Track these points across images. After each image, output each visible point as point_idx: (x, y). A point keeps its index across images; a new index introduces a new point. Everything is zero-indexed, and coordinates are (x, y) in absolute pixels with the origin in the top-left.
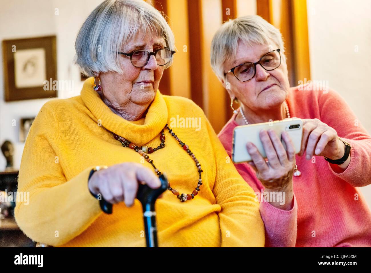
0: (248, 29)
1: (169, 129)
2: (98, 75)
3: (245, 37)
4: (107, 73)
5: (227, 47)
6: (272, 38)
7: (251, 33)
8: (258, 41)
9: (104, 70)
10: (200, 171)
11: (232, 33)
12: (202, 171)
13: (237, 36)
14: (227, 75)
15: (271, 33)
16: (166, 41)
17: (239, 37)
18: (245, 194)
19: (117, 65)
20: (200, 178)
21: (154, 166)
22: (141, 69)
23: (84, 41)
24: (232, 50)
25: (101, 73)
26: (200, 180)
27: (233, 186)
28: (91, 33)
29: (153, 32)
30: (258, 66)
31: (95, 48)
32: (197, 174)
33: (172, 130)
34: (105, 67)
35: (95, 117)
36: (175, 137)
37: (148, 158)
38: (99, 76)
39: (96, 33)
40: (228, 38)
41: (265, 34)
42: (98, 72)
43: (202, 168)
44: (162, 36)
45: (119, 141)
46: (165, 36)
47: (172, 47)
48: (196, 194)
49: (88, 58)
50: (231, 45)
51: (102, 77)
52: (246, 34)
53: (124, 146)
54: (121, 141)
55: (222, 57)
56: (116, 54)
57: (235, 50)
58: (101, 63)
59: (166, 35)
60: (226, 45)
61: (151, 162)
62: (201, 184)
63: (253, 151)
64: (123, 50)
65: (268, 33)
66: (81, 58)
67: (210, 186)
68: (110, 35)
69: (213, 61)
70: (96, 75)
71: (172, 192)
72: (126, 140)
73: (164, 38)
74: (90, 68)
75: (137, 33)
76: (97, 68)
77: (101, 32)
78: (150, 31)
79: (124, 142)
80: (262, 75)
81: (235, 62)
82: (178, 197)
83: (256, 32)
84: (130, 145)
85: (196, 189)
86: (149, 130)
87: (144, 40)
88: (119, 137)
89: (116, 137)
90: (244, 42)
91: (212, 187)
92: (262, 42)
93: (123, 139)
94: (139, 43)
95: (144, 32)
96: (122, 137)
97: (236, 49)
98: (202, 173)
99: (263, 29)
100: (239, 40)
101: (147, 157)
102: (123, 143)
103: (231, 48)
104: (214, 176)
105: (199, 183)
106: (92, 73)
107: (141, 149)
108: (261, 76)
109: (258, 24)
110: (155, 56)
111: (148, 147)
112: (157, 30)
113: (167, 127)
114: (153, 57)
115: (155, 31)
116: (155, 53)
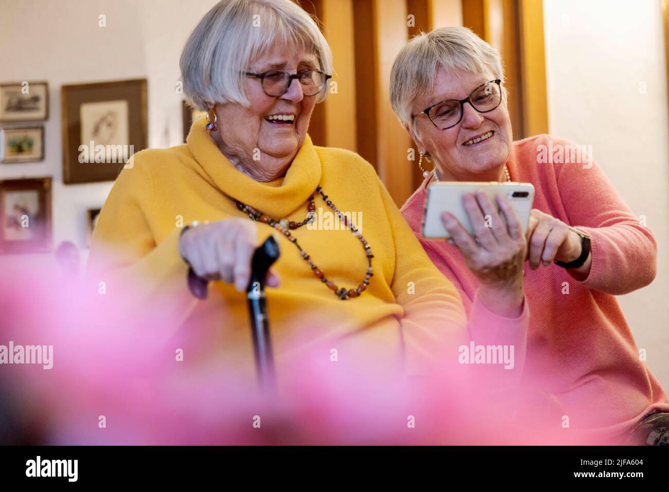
0: (453, 49)
1: (323, 195)
2: (212, 107)
3: (447, 61)
4: (225, 105)
5: (419, 76)
6: (488, 63)
7: (456, 55)
8: (468, 68)
9: (222, 100)
10: (370, 257)
11: (428, 54)
12: (372, 256)
13: (435, 59)
14: (416, 118)
15: (487, 55)
16: (320, 60)
17: (438, 61)
18: (441, 291)
19: (241, 92)
20: (370, 265)
21: (299, 247)
22: (278, 98)
23: (192, 56)
24: (427, 81)
25: (217, 105)
26: (370, 269)
27: (422, 280)
28: (204, 44)
29: (298, 45)
30: (467, 105)
31: (208, 66)
32: (366, 261)
33: (327, 197)
34: (223, 96)
35: (208, 175)
36: (332, 207)
37: (289, 235)
38: (214, 109)
39: (210, 44)
40: (421, 61)
41: (479, 57)
42: (213, 102)
43: (373, 251)
44: (312, 52)
45: (245, 212)
46: (318, 52)
47: (329, 70)
48: (364, 289)
49: (198, 80)
50: (427, 73)
51: (218, 110)
52: (449, 56)
53: (253, 220)
54: (248, 212)
55: (411, 91)
56: (240, 75)
57: (432, 82)
58: (216, 89)
59: (320, 51)
60: (417, 72)
61: (295, 241)
62: (372, 275)
63: (452, 224)
64: (250, 68)
65: (482, 56)
66: (188, 82)
67: (387, 280)
68: (232, 45)
69: (395, 97)
70: (209, 106)
71: (327, 285)
72: (256, 210)
73: (316, 55)
74: (201, 98)
75: (273, 45)
76: (211, 98)
77: (218, 43)
78: (293, 43)
79: (252, 213)
80: (473, 121)
81: (432, 100)
82: (336, 293)
83: (465, 54)
84: (262, 217)
85: (364, 282)
86: (290, 195)
87: (283, 55)
88: (244, 206)
89: (240, 206)
90: (446, 68)
91: (390, 281)
92: (474, 69)
93: (250, 208)
94: (276, 60)
95: (284, 43)
96: (249, 206)
97: (433, 79)
98: (373, 260)
99: (475, 49)
100: (439, 65)
101: (287, 233)
102: (251, 215)
103: (426, 77)
104: (393, 264)
105: (368, 274)
106: (203, 104)
107: (279, 222)
108: (471, 122)
109: (467, 42)
110: (300, 80)
111: (288, 221)
112: (305, 42)
113: (320, 192)
114: (296, 81)
115: (301, 42)
116: (299, 76)
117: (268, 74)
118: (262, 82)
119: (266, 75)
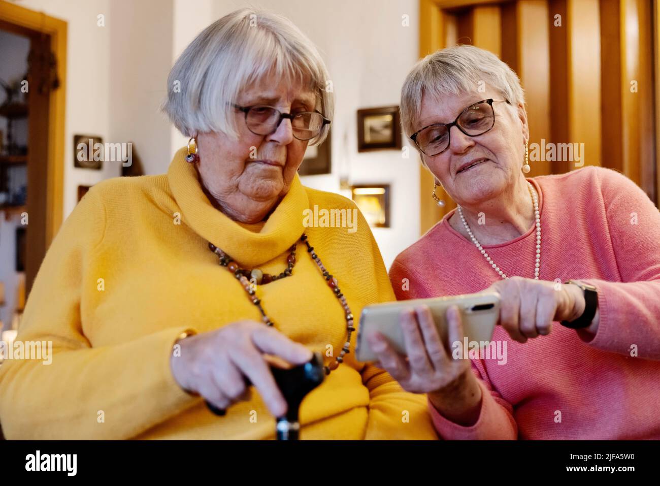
1: (308, 246)
5: (408, 100)
10: (350, 330)
12: (353, 329)
19: (228, 123)
20: (348, 340)
21: (262, 311)
22: (264, 138)
24: (415, 104)
26: (347, 345)
29: (294, 79)
30: (453, 129)
31: (198, 89)
33: (313, 249)
36: (317, 262)
44: (312, 89)
46: (319, 91)
48: (335, 367)
54: (219, 255)
57: (418, 105)
59: (322, 90)
60: (407, 96)
61: (258, 303)
62: (348, 351)
72: (226, 254)
78: (289, 77)
79: (221, 258)
84: (231, 263)
85: (337, 359)
86: (269, 243)
87: (277, 89)
89: (211, 246)
93: (220, 252)
96: (220, 249)
101: (252, 291)
103: (413, 100)
105: (344, 349)
106: (187, 130)
110: (292, 121)
111: (262, 271)
112: (303, 77)
113: (305, 241)
114: (287, 121)
115: (299, 77)
116: (292, 116)
117: (256, 107)
118: (246, 117)
119: (252, 108)
